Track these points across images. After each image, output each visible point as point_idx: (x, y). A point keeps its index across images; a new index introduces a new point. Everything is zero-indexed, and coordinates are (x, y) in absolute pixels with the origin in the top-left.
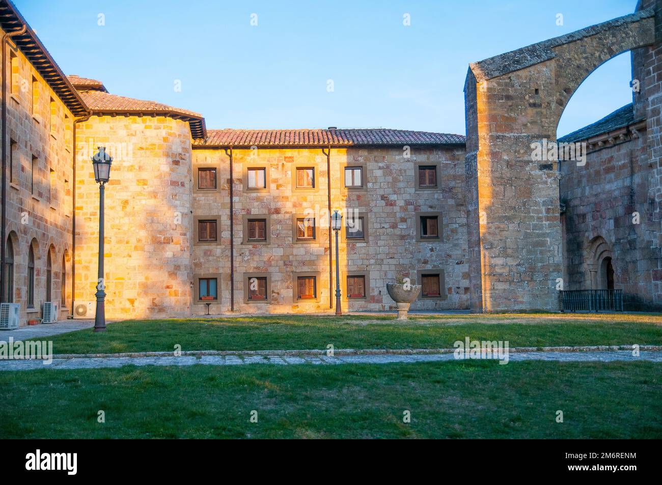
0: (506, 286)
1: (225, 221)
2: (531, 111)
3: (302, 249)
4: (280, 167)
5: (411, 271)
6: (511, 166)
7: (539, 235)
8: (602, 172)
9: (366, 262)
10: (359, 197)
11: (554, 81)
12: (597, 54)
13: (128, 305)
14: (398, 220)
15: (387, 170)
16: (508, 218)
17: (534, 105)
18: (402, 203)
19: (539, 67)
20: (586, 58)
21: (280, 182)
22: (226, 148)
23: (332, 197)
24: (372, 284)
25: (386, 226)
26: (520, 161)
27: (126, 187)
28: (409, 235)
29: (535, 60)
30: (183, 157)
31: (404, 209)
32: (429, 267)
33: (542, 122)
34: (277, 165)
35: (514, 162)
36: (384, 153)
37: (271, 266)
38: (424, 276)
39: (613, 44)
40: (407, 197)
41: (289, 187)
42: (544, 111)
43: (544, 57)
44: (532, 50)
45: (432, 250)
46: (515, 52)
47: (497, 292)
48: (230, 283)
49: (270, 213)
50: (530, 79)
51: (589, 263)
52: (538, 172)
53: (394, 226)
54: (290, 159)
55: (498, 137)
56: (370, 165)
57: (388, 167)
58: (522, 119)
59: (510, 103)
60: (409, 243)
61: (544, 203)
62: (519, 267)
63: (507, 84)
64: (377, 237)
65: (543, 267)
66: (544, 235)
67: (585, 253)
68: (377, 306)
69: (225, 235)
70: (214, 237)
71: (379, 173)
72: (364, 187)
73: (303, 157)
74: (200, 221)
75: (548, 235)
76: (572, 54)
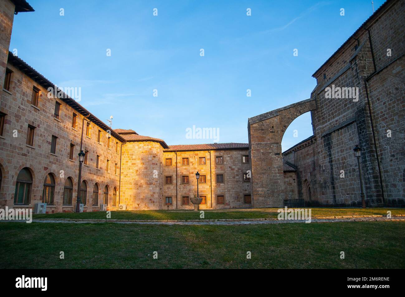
0: (263, 199)
1: (174, 177)
2: (271, 134)
3: (201, 186)
4: (193, 157)
5: (240, 194)
6: (264, 154)
7: (275, 179)
8: (306, 156)
9: (224, 191)
10: (221, 167)
11: (279, 123)
12: (295, 113)
13: (137, 206)
14: (236, 175)
15: (231, 157)
16: (263, 173)
17: (272, 132)
18: (237, 169)
19: (273, 118)
20: (291, 115)
21: (193, 163)
22: (175, 151)
23: (212, 168)
24: (226, 199)
25: (231, 177)
26: (267, 152)
27: (137, 166)
28: (239, 181)
29: (272, 116)
30: (157, 155)
31: (237, 171)
32: (247, 192)
33: (275, 138)
34: (192, 157)
35: (265, 153)
36: (230, 151)
37: (190, 192)
38: (245, 195)
39: (301, 110)
40: (239, 167)
41: (197, 164)
42: (276, 134)
43: (275, 115)
44: (271, 113)
45: (248, 186)
46: (265, 114)
47: (260, 201)
48: (176, 198)
49: (190, 173)
50: (270, 123)
51: (304, 189)
52: (274, 156)
53: (234, 178)
54: (197, 155)
55: (259, 144)
56: (225, 156)
57: (231, 156)
58: (268, 137)
59: (263, 132)
60: (240, 183)
61: (277, 167)
62: (268, 191)
63: (261, 125)
64: (228, 182)
65: (277, 191)
66: (277, 179)
67: (303, 186)
68: (228, 207)
69: (175, 181)
70: (171, 183)
71: (228, 159)
72: (223, 164)
73: (201, 154)
74: (166, 177)
75: (279, 179)
76: (286, 113)
